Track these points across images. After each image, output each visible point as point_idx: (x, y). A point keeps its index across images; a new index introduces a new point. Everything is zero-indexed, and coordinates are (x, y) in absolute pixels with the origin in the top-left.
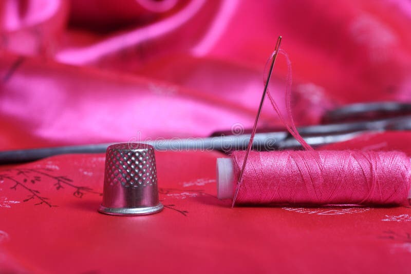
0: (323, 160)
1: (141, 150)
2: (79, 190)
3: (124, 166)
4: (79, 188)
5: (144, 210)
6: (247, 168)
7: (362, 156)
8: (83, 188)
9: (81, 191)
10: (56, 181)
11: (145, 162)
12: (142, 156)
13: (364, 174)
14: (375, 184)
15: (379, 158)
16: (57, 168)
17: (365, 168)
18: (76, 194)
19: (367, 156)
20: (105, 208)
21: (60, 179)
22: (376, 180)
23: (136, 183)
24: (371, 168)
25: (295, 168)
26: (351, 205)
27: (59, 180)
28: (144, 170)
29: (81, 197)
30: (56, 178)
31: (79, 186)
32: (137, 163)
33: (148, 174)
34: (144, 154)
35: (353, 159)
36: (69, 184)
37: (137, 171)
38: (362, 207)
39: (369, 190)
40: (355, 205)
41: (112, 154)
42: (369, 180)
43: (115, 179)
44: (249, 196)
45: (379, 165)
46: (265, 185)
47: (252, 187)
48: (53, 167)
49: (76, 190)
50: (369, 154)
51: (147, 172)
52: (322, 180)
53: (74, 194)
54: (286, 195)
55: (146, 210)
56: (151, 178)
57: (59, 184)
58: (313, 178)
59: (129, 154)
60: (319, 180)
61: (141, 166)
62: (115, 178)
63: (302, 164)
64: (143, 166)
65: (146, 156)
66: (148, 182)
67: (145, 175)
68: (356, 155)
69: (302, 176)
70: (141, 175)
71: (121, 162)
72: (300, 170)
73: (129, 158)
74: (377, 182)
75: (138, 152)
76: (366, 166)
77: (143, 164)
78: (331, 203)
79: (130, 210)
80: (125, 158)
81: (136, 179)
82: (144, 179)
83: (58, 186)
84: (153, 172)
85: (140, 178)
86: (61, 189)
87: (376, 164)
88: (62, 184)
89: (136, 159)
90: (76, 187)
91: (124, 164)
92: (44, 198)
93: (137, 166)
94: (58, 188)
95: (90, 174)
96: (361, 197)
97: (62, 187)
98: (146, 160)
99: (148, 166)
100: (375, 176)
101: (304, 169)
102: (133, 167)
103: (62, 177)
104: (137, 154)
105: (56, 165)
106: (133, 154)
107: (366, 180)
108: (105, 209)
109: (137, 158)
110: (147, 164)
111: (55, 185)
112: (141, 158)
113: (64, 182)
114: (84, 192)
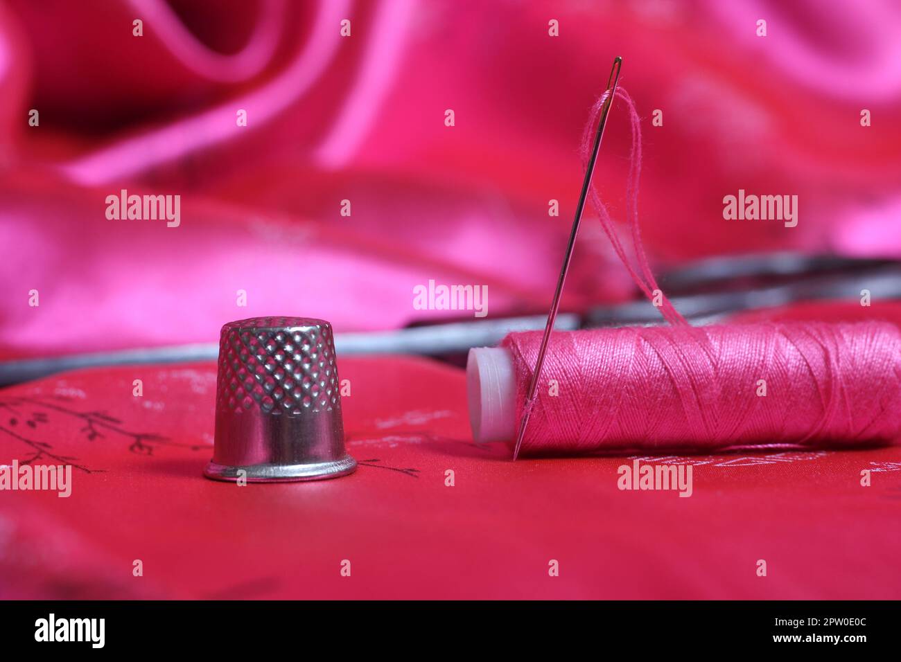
0: (715, 344)
1: (305, 329)
2: (140, 441)
3: (268, 367)
4: (139, 437)
5: (317, 469)
6: (546, 367)
7: (804, 333)
8: (146, 436)
9: (143, 442)
10: (85, 423)
11: (314, 356)
12: (308, 343)
13: (811, 373)
14: (838, 394)
15: (841, 337)
16: (81, 394)
17: (814, 358)
18: (136, 448)
19: (815, 333)
20: (222, 467)
21: (92, 417)
22: (839, 387)
23: (297, 405)
24: (827, 359)
25: (656, 363)
26: (783, 445)
27: (90, 421)
28: (315, 375)
29: (149, 454)
30: (83, 416)
31: (138, 431)
32: (298, 357)
33: (323, 384)
34: (313, 336)
35: (782, 340)
36: (116, 430)
37: (298, 376)
38: (809, 451)
39: (823, 409)
40: (792, 446)
41: (238, 339)
42: (823, 387)
43: (248, 398)
44: (553, 433)
45: (843, 353)
46: (590, 404)
47: (559, 409)
48: (72, 392)
49: (133, 440)
50: (817, 329)
51: (320, 379)
52: (717, 390)
53: (132, 448)
54: (638, 427)
55: (322, 468)
56: (329, 392)
57: (91, 427)
58: (697, 385)
59: (279, 338)
60: (712, 389)
61: (307, 366)
62: (245, 395)
63: (669, 353)
64: (311, 366)
65: (317, 342)
66: (323, 403)
67: (315, 386)
68: (789, 332)
69: (672, 382)
70: (307, 386)
71: (259, 357)
72: (666, 368)
73: (279, 348)
74: (842, 389)
75: (299, 333)
76: (814, 354)
77: (310, 361)
78: (739, 442)
79: (286, 468)
80: (269, 347)
81: (297, 396)
82: (315, 395)
83: (89, 432)
84: (333, 381)
85: (304, 393)
86: (97, 439)
87: (837, 349)
88: (98, 428)
89: (294, 350)
90: (132, 435)
91: (266, 362)
92: (66, 458)
93: (297, 366)
94: (91, 437)
95: (159, 406)
96: (806, 427)
97: (100, 435)
98: (316, 352)
99: (321, 364)
100: (835, 378)
101: (676, 366)
102: (288, 367)
103: (96, 414)
104: (297, 338)
105: (77, 387)
106: (289, 338)
107: (817, 386)
108: (225, 470)
109: (297, 348)
110: (319, 360)
111: (83, 430)
112: (306, 348)
113: (102, 425)
114: (154, 444)
